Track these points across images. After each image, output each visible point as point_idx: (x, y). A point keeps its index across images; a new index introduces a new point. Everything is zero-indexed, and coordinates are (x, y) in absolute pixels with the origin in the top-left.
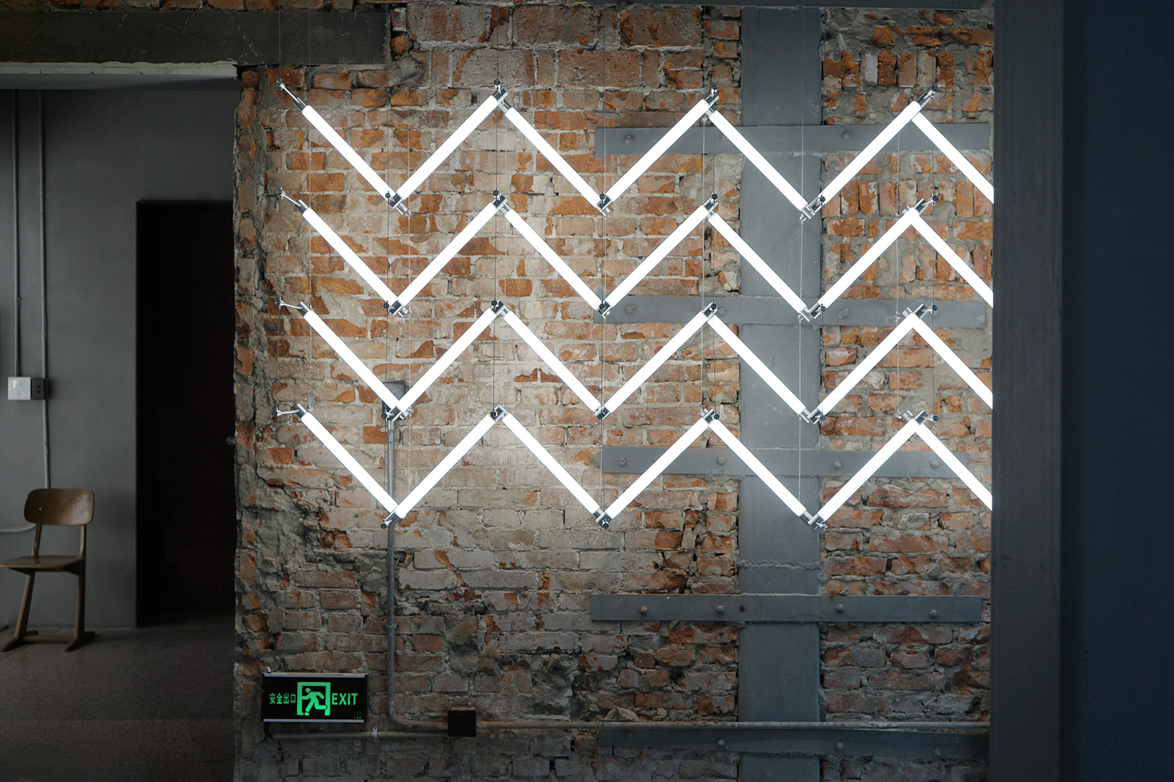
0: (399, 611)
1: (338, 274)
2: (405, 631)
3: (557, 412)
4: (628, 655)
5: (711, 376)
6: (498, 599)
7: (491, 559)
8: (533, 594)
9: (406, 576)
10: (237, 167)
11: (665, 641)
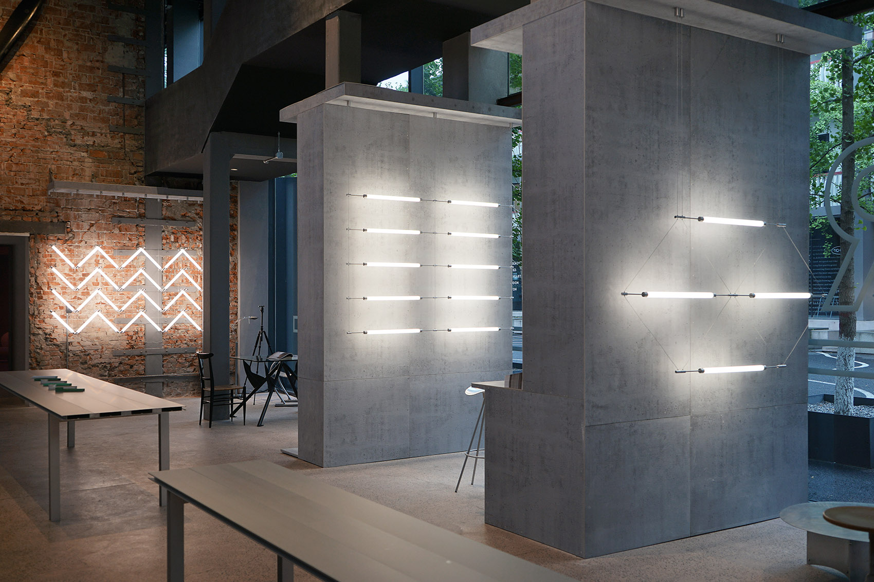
0: (69, 355)
1: (54, 281)
2: (70, 360)
3: (105, 311)
4: (121, 363)
5: (139, 303)
6: (92, 352)
7: (90, 343)
9: (70, 348)
10: (30, 257)
11: (129, 359)
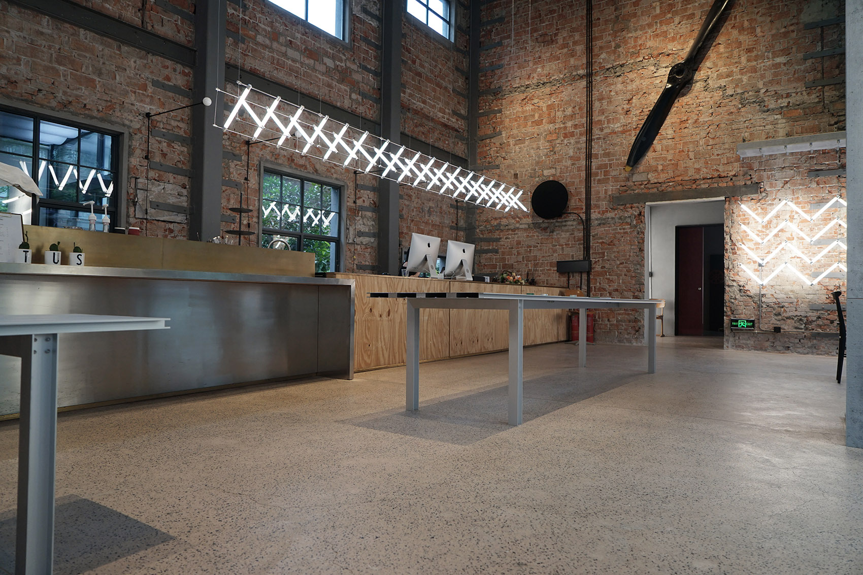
0: (762, 307)
1: (748, 238)
2: (763, 311)
3: (801, 265)
4: (819, 317)
5: (841, 256)
6: (786, 305)
7: (785, 296)
8: (795, 304)
9: (763, 299)
10: (725, 217)
11: (829, 314)
